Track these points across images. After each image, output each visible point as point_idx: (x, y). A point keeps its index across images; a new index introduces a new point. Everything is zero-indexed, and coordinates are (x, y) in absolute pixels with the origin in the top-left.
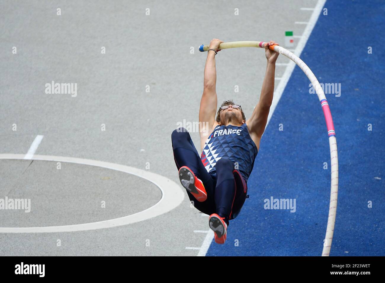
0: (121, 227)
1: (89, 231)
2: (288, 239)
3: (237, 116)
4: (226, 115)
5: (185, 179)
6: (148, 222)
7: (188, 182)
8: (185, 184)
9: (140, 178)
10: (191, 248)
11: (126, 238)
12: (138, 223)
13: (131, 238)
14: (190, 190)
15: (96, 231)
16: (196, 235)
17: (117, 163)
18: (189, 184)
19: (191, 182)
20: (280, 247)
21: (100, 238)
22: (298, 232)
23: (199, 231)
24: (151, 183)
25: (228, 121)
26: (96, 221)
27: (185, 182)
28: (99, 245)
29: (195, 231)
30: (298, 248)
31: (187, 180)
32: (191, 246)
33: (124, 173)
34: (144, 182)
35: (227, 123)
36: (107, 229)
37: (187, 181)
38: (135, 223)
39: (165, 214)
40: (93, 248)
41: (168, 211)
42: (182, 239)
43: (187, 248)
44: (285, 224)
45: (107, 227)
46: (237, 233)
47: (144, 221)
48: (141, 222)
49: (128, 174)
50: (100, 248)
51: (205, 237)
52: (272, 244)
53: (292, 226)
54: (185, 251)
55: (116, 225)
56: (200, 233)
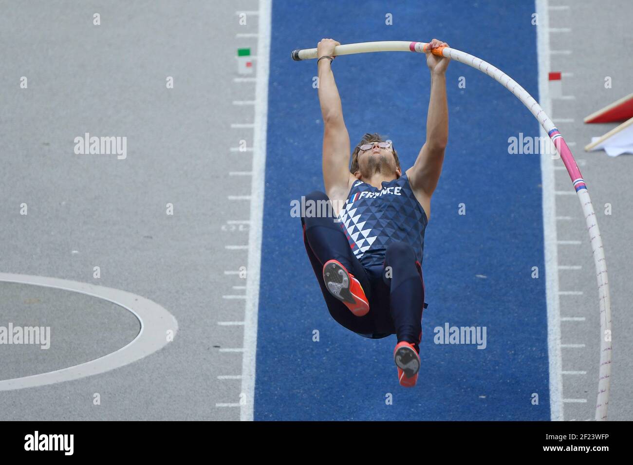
0: (94, 377)
1: (43, 388)
2: (377, 381)
3: (388, 162)
4: (371, 160)
5: (334, 281)
6: (135, 367)
7: (339, 285)
8: (334, 289)
9: (91, 297)
10: (225, 405)
11: (110, 396)
12: (120, 369)
13: (119, 395)
14: (343, 298)
15: (54, 387)
16: (223, 383)
17: (42, 276)
18: (340, 289)
19: (345, 285)
20: (370, 394)
21: (66, 397)
22: (391, 370)
23: (226, 377)
24: (113, 303)
25: (374, 170)
26: (48, 370)
27: (334, 286)
28: (70, 409)
29: (221, 377)
30: (400, 394)
31: (337, 282)
32: (224, 402)
33: (61, 290)
34: (101, 303)
35: (373, 174)
36: (72, 383)
37: (337, 284)
38: (114, 370)
39: (157, 352)
40: (63, 415)
41: (161, 347)
42: (204, 391)
43: (218, 405)
44: (362, 357)
45: (70, 379)
46: (290, 376)
47: (129, 366)
48: (123, 367)
49: (68, 291)
50: (73, 413)
51: (241, 385)
52: (356, 391)
53: (376, 360)
54: (216, 410)
55: (83, 375)
56: (229, 379)
